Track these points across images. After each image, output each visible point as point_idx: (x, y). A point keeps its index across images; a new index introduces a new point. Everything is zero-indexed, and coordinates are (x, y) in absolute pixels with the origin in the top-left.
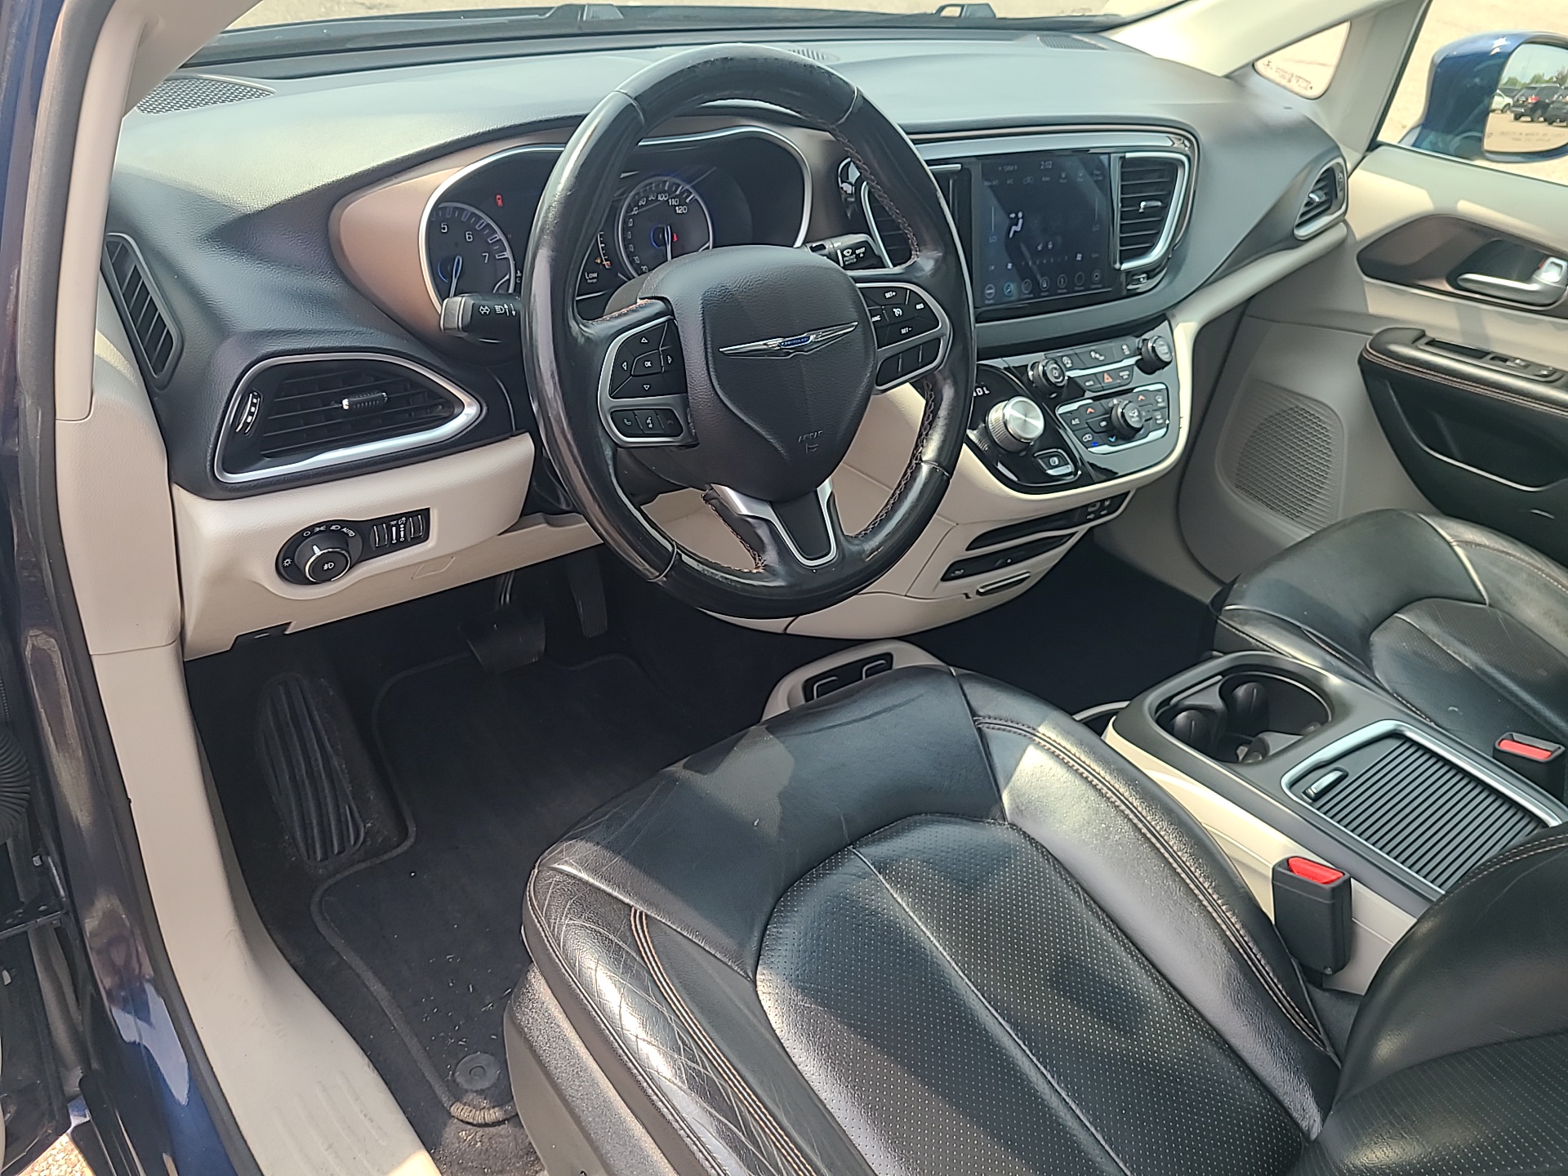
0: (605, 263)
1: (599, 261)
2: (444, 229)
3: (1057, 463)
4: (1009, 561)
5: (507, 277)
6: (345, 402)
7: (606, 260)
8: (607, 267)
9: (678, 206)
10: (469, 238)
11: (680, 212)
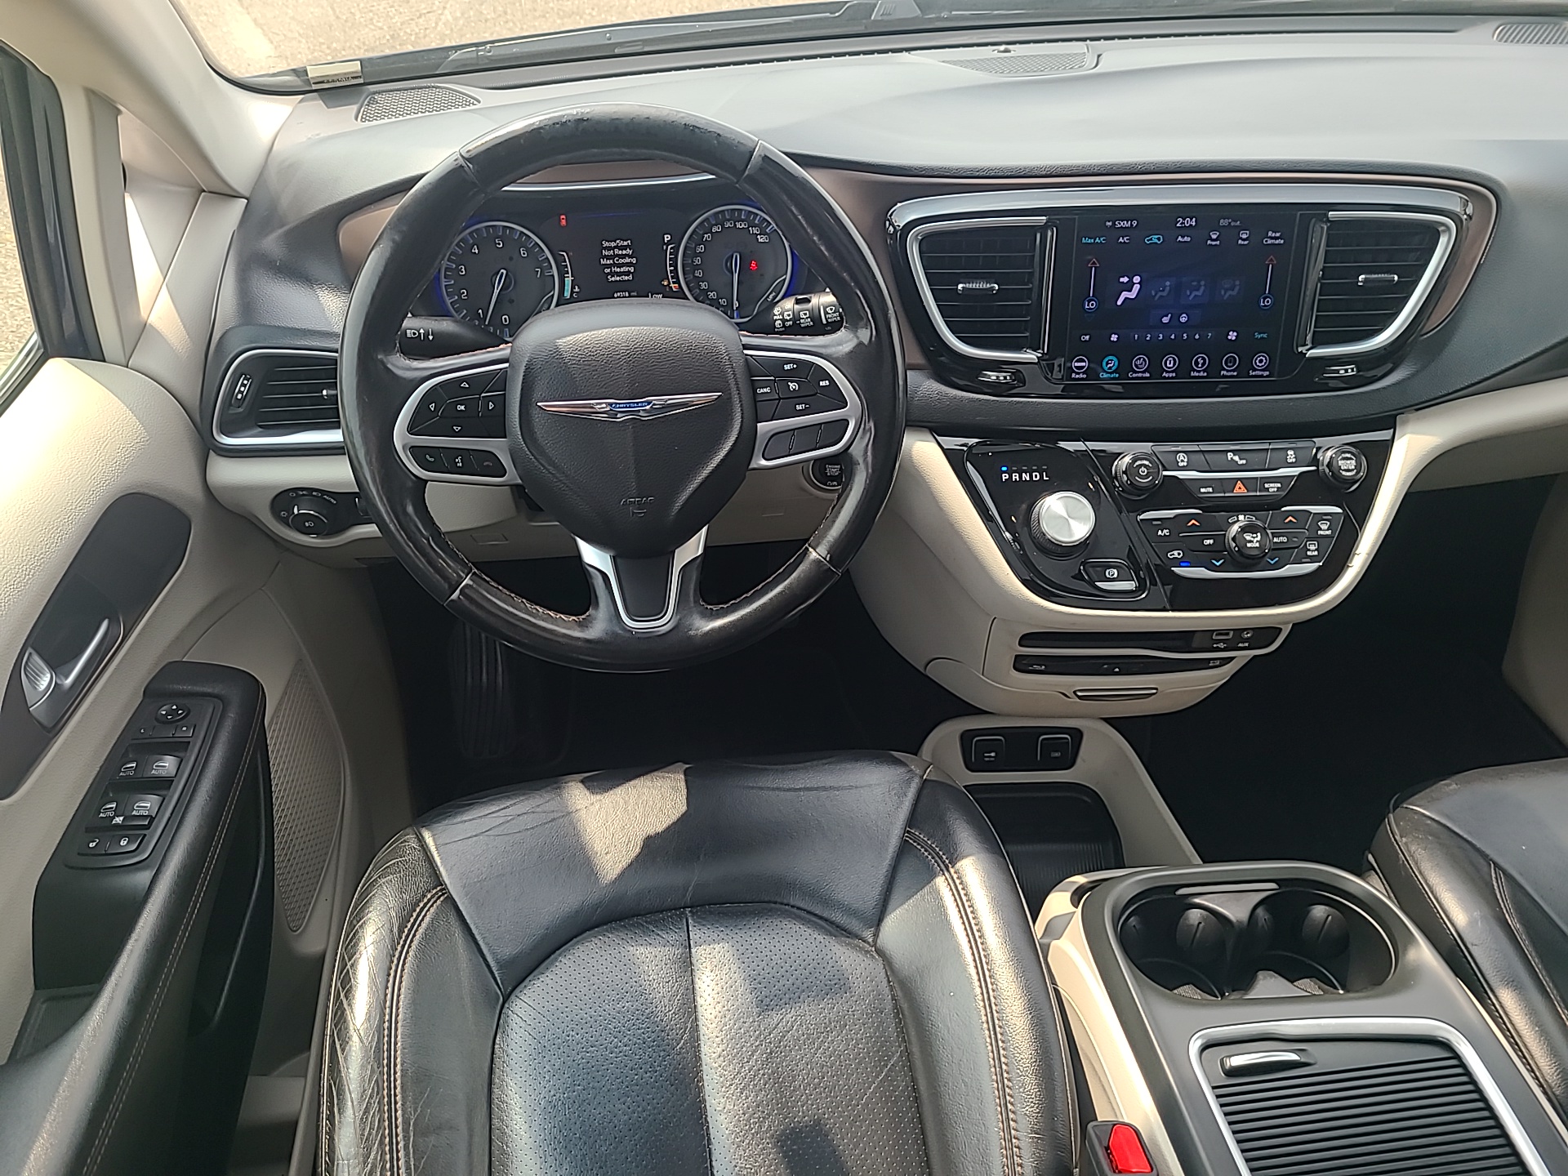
0: (672, 285)
1: (666, 283)
2: (499, 244)
3: (1115, 576)
4: (1117, 670)
5: (552, 293)
6: (325, 392)
7: (674, 283)
8: (674, 290)
9: (760, 234)
10: (524, 254)
11: (761, 240)
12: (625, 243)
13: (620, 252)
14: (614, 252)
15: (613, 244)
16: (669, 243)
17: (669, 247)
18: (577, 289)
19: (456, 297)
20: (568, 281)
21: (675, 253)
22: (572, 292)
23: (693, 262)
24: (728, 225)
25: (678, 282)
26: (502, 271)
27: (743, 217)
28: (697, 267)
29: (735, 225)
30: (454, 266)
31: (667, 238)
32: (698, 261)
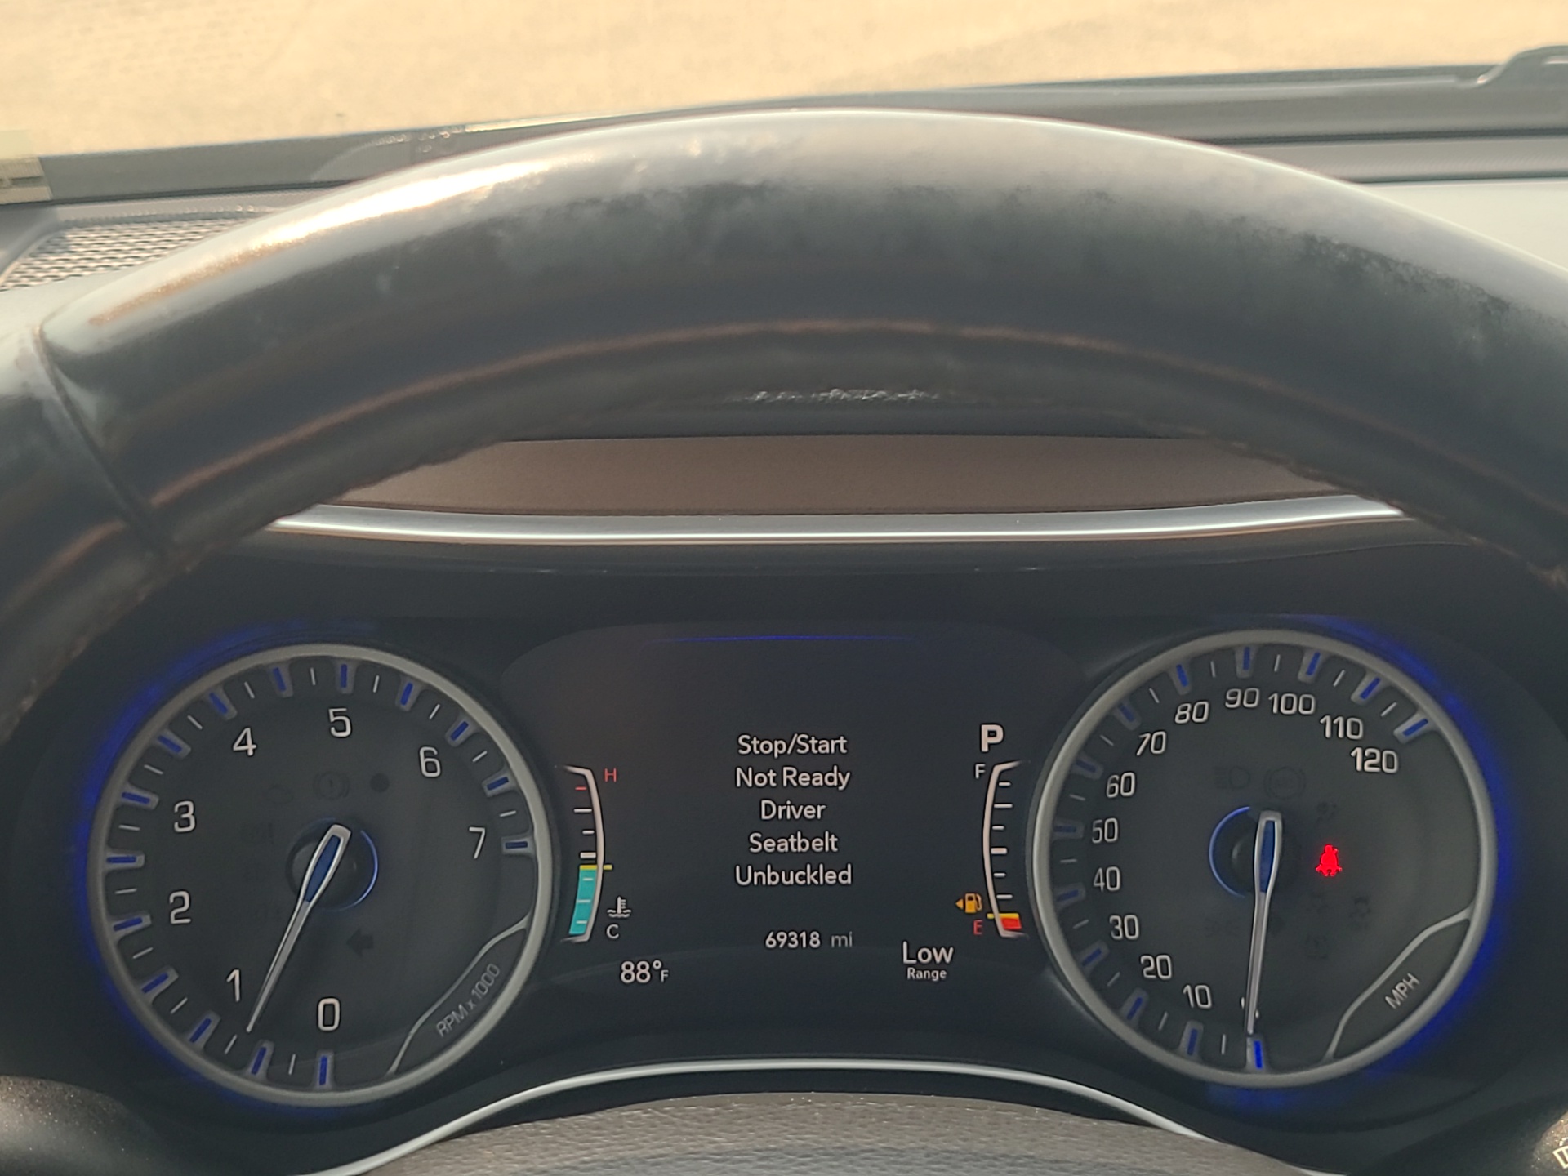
0: (998, 917)
1: (971, 907)
2: (339, 728)
5: (521, 925)
7: (1004, 906)
8: (1004, 933)
9: (1364, 743)
10: (431, 767)
11: (1368, 766)
12: (826, 747)
13: (804, 779)
14: (778, 779)
15: (777, 748)
16: (998, 753)
17: (998, 769)
18: (621, 910)
19: (147, 921)
20: (591, 878)
21: (1021, 790)
22: (602, 920)
23: (1090, 834)
24: (1237, 700)
25: (1022, 903)
26: (336, 829)
27: (1302, 675)
28: (1103, 856)
29: (1267, 704)
30: (154, 800)
31: (990, 735)
32: (1108, 831)
